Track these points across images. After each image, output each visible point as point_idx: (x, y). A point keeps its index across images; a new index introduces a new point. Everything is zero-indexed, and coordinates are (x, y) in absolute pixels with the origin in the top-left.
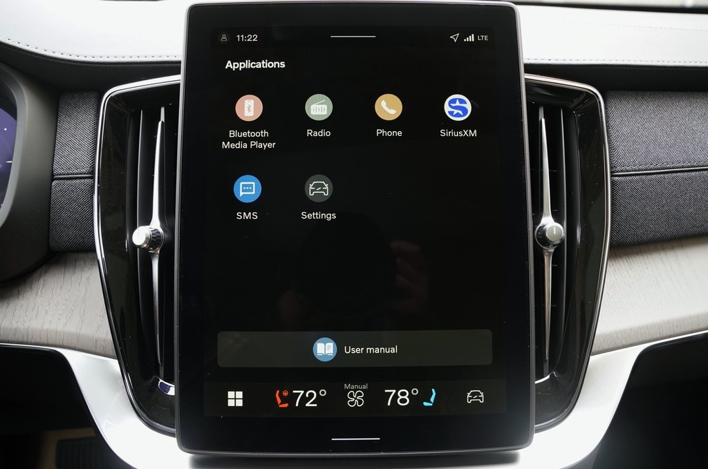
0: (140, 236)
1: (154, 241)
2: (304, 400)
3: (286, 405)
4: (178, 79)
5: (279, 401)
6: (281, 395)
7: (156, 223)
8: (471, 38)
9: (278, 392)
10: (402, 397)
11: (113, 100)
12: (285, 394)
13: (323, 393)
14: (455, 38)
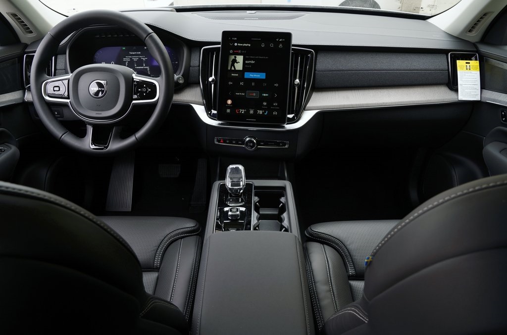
0: (210, 79)
1: (213, 80)
2: (242, 111)
3: (238, 113)
4: (220, 46)
7: (213, 77)
8: (281, 40)
9: (237, 110)
10: (261, 112)
11: (204, 49)
13: (245, 110)
14: (277, 40)
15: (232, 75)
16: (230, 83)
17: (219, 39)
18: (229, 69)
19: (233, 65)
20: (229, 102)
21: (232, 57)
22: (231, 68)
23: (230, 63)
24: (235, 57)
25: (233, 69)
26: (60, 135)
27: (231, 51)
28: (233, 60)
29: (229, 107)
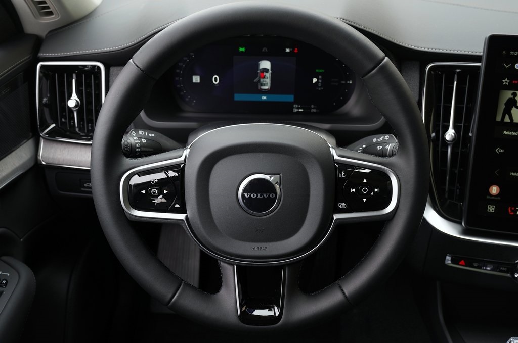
0: (448, 135)
1: (453, 138)
3: (513, 213)
5: (510, 211)
6: (511, 209)
7: (452, 129)
9: (510, 208)
12: (513, 209)
15: (505, 132)
16: (499, 150)
17: (479, 49)
18: (499, 119)
19: (508, 111)
20: (494, 190)
21: (508, 94)
22: (503, 117)
23: (502, 107)
24: (515, 95)
25: (507, 119)
26: (170, 295)
27: (506, 82)
28: (510, 99)
29: (493, 200)
